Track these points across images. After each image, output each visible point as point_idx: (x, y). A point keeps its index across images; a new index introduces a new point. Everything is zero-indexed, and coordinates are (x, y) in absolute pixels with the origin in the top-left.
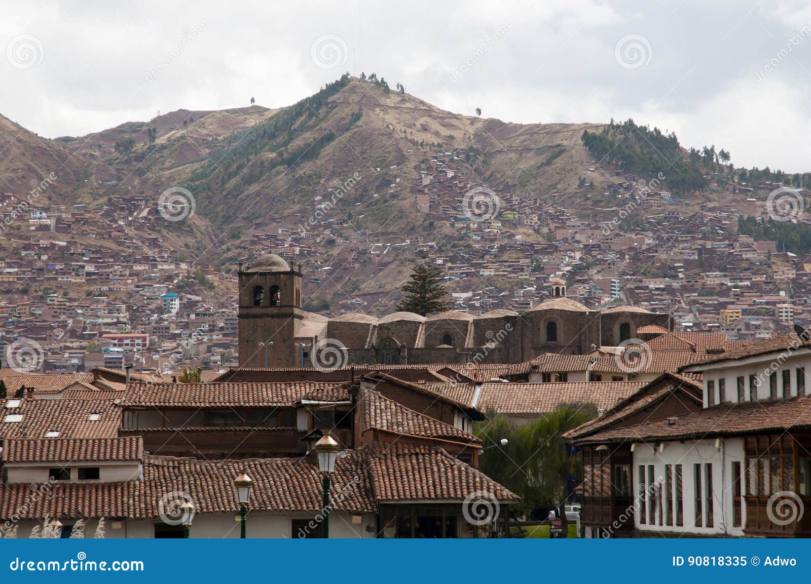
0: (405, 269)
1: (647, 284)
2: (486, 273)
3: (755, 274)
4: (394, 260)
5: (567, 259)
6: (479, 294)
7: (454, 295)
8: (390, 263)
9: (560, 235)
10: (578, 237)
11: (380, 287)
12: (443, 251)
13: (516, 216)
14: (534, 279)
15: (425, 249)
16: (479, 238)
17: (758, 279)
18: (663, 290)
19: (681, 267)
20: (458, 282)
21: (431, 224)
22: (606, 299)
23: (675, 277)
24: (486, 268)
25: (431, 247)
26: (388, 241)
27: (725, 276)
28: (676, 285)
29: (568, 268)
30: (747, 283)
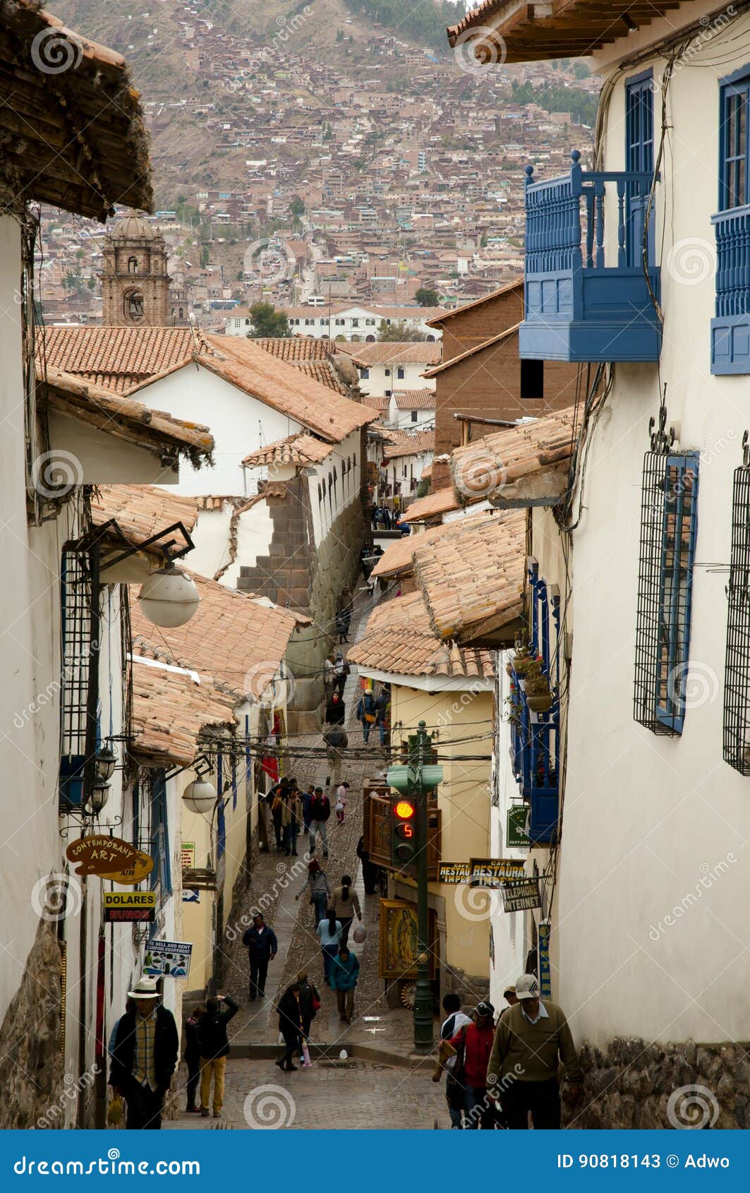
0: (185, 132)
1: (450, 155)
2: (279, 140)
3: (554, 147)
4: (171, 122)
5: (358, 126)
6: (274, 163)
7: (248, 163)
8: (167, 125)
9: (337, 97)
10: (356, 100)
11: (162, 151)
12: (223, 113)
13: (289, 76)
14: (328, 147)
15: (203, 111)
16: (259, 101)
17: (557, 152)
18: (466, 162)
19: (480, 139)
20: (250, 149)
21: (206, 84)
22: (415, 172)
23: (475, 150)
24: (276, 134)
25: (211, 109)
26: (160, 100)
27: (525, 149)
28: (478, 157)
29: (360, 137)
30: (546, 156)
